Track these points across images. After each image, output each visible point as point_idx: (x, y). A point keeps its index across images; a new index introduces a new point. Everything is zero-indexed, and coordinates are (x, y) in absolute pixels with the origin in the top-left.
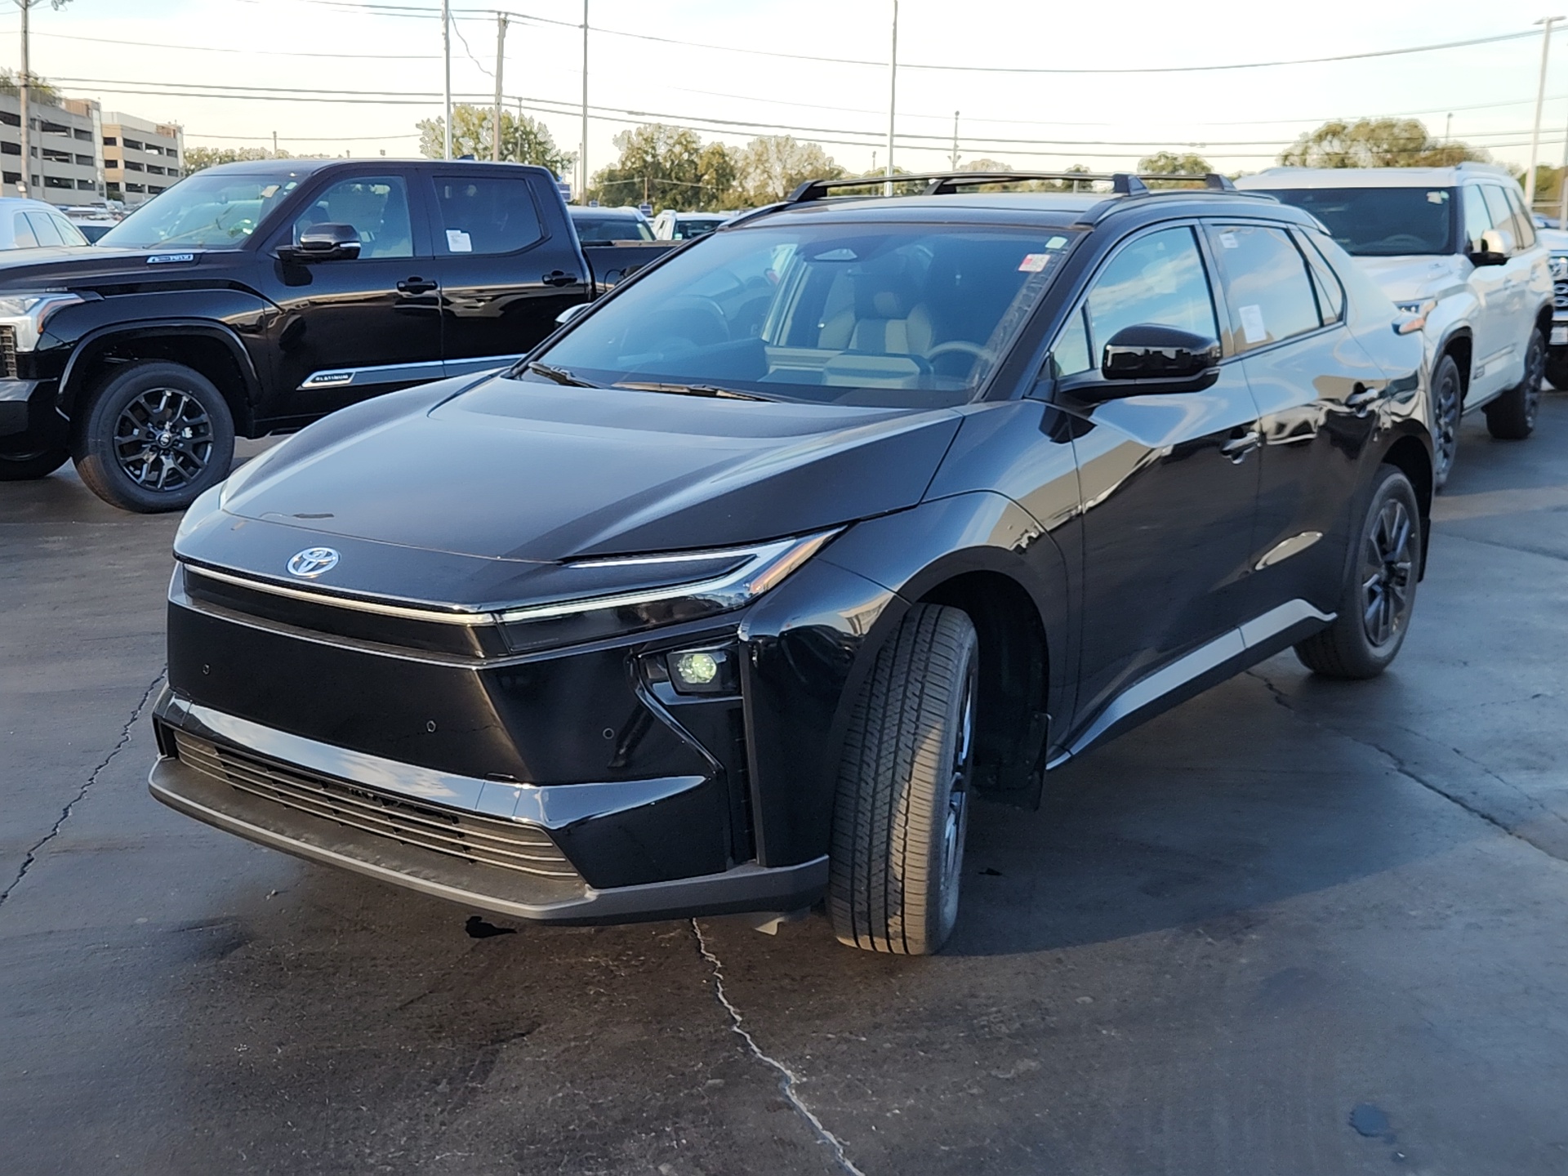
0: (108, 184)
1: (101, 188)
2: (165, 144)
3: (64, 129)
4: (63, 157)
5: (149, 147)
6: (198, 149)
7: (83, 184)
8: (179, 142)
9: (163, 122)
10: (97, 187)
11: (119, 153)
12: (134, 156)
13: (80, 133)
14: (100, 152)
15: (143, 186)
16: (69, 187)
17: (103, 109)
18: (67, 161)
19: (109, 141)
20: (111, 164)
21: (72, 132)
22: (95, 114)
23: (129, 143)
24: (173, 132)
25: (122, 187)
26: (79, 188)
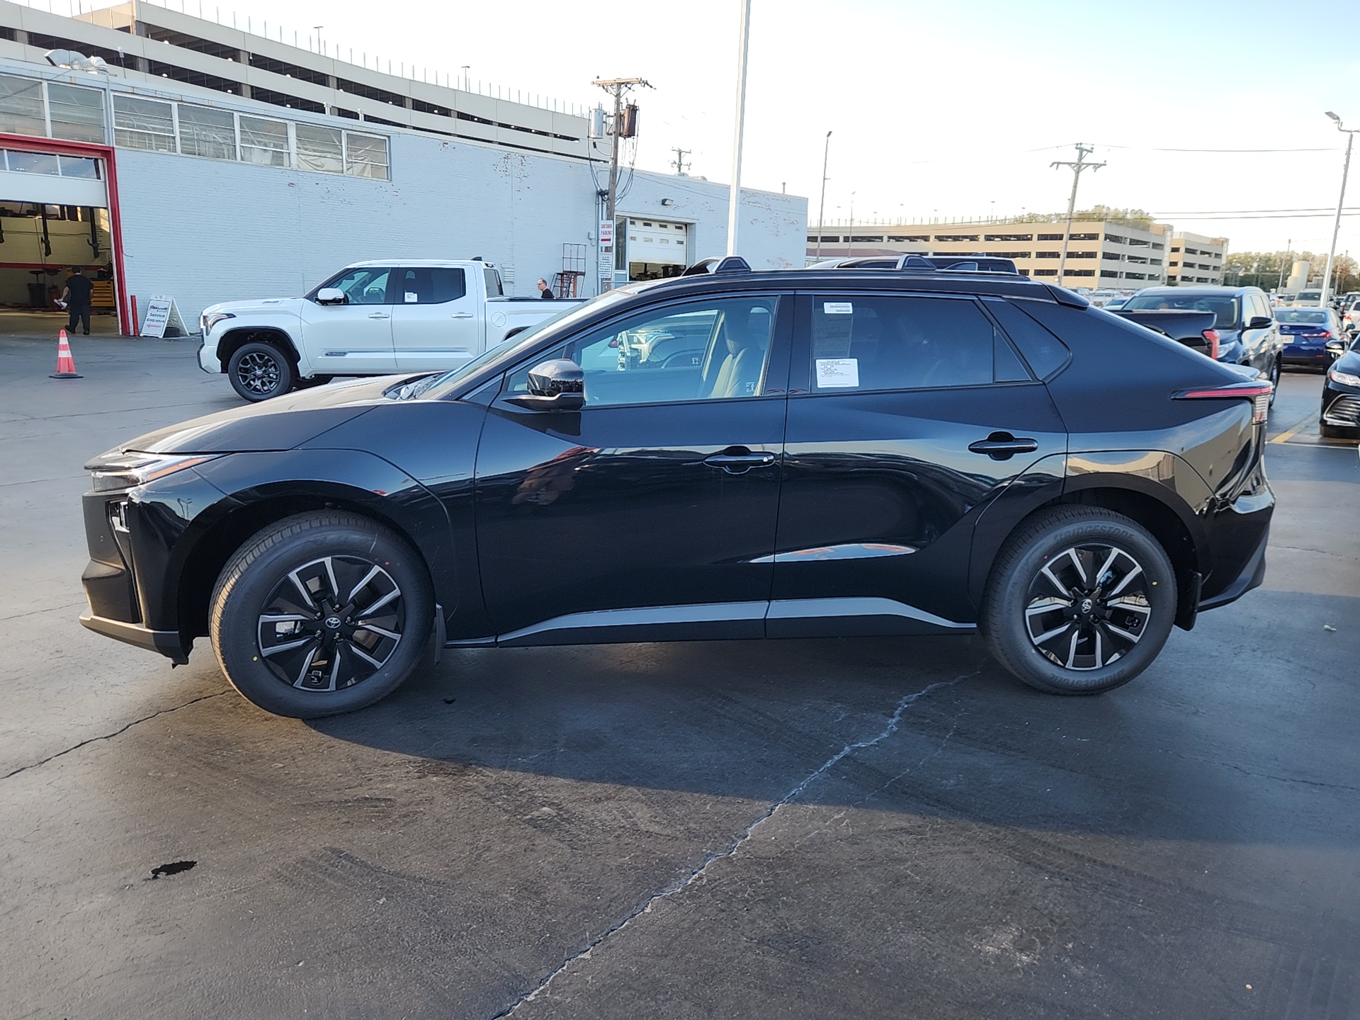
0: (1169, 277)
1: (1164, 279)
2: (1214, 250)
3: (1145, 243)
4: (1143, 260)
5: (1203, 253)
6: (1245, 253)
7: (1151, 277)
8: (1225, 249)
9: (1217, 236)
10: (1161, 278)
11: (1180, 257)
12: (1191, 258)
13: (1156, 246)
14: (1167, 256)
15: (1193, 277)
16: (1142, 279)
17: (1175, 230)
18: (1144, 263)
19: (1175, 250)
20: (1174, 264)
21: (1151, 245)
22: (1169, 233)
23: (1188, 251)
24: (1223, 242)
25: (1179, 278)
26: (1149, 279)
